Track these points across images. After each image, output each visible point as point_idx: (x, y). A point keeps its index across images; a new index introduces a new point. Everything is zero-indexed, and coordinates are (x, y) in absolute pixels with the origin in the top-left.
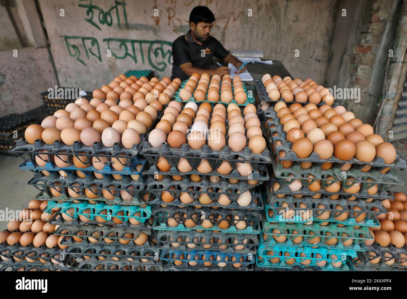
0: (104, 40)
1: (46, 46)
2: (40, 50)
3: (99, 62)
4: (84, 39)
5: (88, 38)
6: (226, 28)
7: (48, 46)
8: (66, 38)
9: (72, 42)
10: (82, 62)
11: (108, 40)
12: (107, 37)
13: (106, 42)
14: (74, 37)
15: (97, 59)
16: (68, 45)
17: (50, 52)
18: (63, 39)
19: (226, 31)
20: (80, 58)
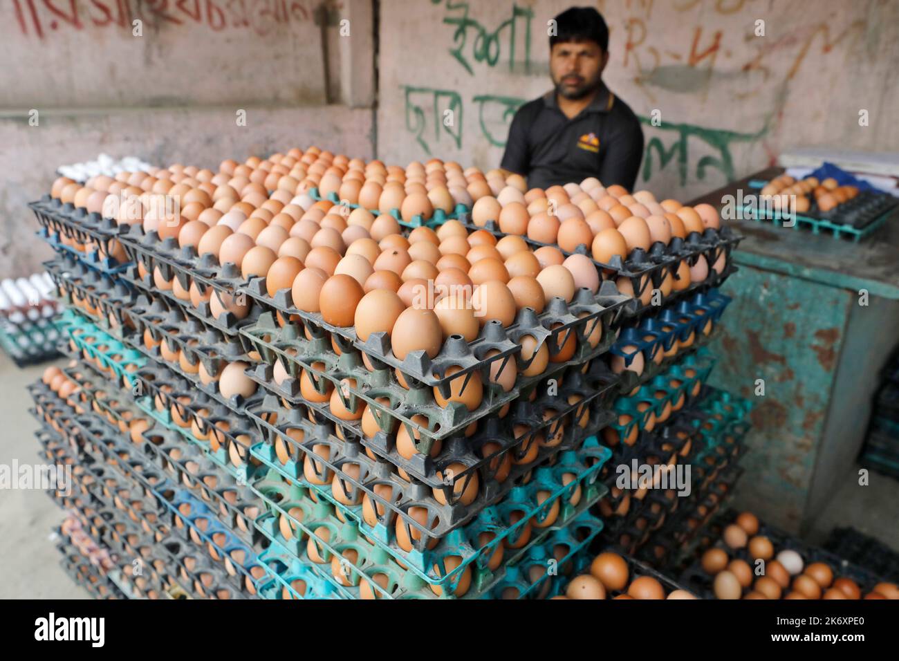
0: (476, 99)
1: (370, 103)
2: (357, 112)
3: (455, 148)
4: (438, 93)
5: (444, 93)
6: (792, 74)
7: (375, 105)
8: (409, 90)
9: (416, 100)
10: (425, 147)
11: (482, 99)
12: (482, 93)
13: (478, 104)
14: (422, 90)
15: (453, 142)
16: (408, 104)
17: (375, 118)
18: (403, 92)
19: (793, 84)
20: (424, 137)
